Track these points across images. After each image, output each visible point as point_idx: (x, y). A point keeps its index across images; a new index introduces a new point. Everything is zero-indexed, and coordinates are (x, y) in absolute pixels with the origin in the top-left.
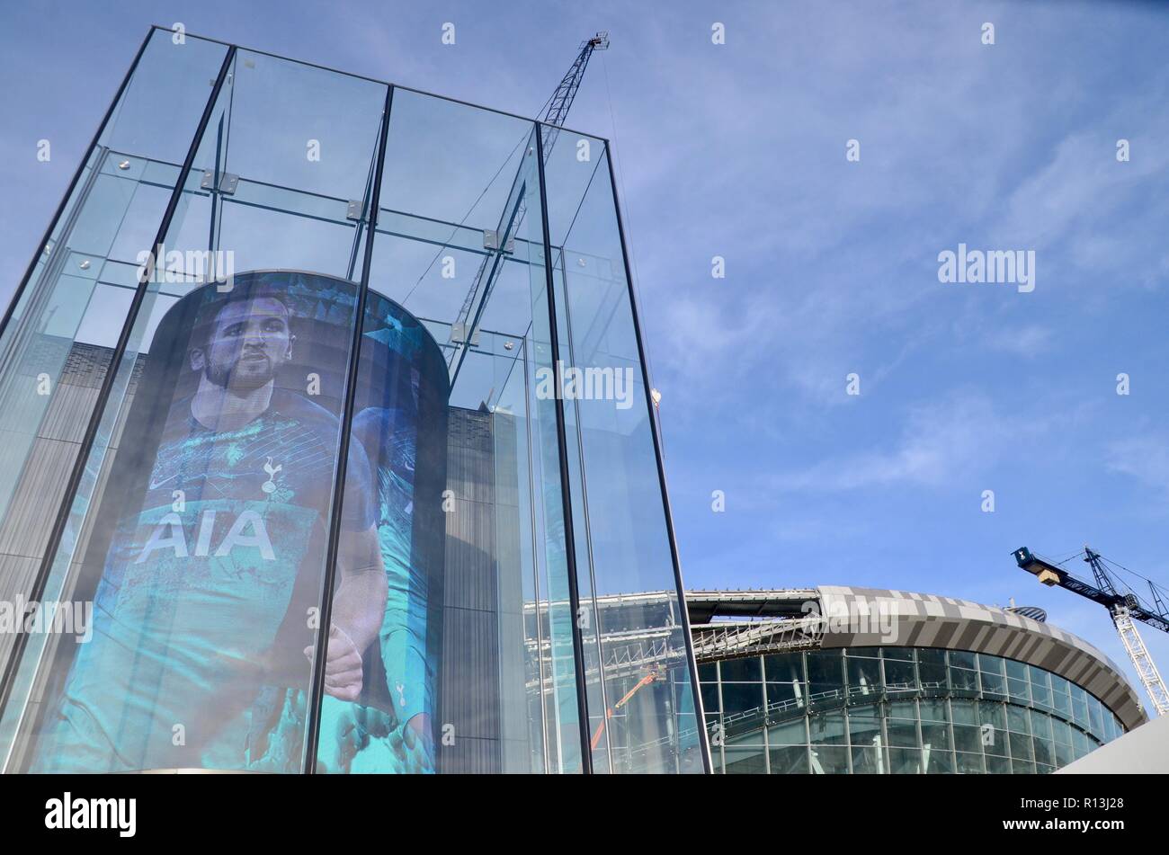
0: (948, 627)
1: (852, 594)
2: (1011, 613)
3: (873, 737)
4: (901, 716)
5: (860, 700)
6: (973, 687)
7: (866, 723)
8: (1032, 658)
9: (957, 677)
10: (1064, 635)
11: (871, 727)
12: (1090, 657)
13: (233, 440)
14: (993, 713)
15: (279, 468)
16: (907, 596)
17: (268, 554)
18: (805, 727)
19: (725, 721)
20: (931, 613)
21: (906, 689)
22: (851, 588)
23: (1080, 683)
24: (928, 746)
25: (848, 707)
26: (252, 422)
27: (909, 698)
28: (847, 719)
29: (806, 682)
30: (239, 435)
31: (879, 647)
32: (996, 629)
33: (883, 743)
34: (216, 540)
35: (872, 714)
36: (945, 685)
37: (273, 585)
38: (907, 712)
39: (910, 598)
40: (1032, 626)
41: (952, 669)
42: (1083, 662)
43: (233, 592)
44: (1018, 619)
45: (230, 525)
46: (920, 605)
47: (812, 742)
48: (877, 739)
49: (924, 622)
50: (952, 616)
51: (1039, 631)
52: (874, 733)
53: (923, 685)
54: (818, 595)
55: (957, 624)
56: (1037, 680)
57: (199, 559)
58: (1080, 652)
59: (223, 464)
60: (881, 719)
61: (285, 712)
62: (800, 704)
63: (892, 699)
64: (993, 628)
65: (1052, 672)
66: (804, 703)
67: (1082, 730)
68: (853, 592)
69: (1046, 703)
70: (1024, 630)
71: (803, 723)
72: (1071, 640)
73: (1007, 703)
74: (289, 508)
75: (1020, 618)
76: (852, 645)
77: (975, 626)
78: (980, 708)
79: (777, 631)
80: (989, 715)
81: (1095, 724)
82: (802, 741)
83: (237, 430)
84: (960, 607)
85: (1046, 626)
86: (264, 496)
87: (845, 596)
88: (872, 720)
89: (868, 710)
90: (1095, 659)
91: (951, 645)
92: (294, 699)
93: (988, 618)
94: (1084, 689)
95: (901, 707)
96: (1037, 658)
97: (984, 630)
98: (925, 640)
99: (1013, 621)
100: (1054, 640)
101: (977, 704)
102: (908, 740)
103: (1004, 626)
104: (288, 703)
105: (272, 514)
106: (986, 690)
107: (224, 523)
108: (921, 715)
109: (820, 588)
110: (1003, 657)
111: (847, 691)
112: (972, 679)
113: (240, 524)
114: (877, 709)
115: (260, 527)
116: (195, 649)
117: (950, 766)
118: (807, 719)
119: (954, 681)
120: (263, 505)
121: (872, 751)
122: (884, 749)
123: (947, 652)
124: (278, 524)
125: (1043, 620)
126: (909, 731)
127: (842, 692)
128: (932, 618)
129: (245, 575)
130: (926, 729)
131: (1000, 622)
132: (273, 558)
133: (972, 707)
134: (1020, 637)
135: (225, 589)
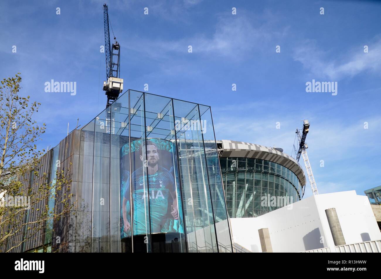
0: (256, 153)
1: (231, 143)
2: (274, 149)
3: (233, 182)
4: (241, 176)
5: (230, 172)
6: (261, 169)
7: (232, 178)
8: (278, 161)
9: (257, 167)
10: (287, 156)
11: (233, 179)
12: (293, 162)
13: (154, 177)
14: (266, 176)
15: (162, 182)
16: (246, 144)
17: (163, 198)
18: (215, 178)
19: (193, 176)
20: (252, 149)
21: (243, 169)
22: (231, 141)
23: (289, 168)
24: (247, 185)
25: (227, 174)
26: (156, 173)
27: (244, 172)
28: (226, 177)
29: (216, 167)
30: (154, 176)
31: (237, 157)
32: (269, 154)
33: (235, 184)
34: (155, 196)
35: (233, 176)
36: (254, 168)
37: (165, 203)
38: (243, 175)
39: (247, 144)
40: (279, 153)
41: (256, 164)
42: (291, 163)
43: (160, 205)
44: (275, 151)
45: (157, 193)
46: (249, 146)
47: (216, 183)
48: (234, 182)
49: (250, 151)
50: (258, 150)
51: (280, 155)
52: (233, 181)
53: (248, 168)
54: (222, 143)
55: (259, 152)
56: (278, 167)
57: (153, 199)
58: (291, 161)
59: (153, 181)
60: (235, 177)
61: (170, 223)
62: (214, 172)
63: (239, 172)
64: (268, 153)
65: (282, 166)
66: (215, 172)
67: (288, 181)
68: (232, 142)
69: (280, 174)
70: (277, 154)
71: (215, 177)
72: (289, 157)
73: (269, 174)
74: (165, 189)
75: (276, 151)
76: (230, 157)
77: (264, 153)
78: (262, 175)
79: (209, 152)
80: (264, 177)
81: (291, 179)
82: (214, 182)
83: (153, 175)
84: (260, 147)
85: (283, 153)
86: (160, 187)
87: (229, 143)
88: (233, 177)
89: (232, 175)
90: (294, 162)
91: (257, 158)
92: (171, 221)
93: (267, 150)
94: (290, 170)
95: (241, 174)
96: (279, 162)
97: (266, 154)
98: (250, 156)
99: (274, 152)
100: (284, 157)
101: (262, 174)
102: (242, 183)
103: (271, 153)
104: (170, 222)
105: (162, 190)
106: (264, 170)
107: (156, 193)
108: (246, 176)
109: (222, 140)
110: (270, 161)
111: (227, 169)
112: (261, 166)
113: (158, 193)
114: (235, 175)
115: (161, 193)
116: (156, 214)
117: (252, 190)
118: (216, 177)
119: (256, 167)
120: (161, 189)
121: (232, 186)
122: (235, 185)
123: (255, 160)
124: (164, 193)
125: (282, 151)
126: (243, 180)
127: (226, 169)
128: (252, 150)
129: (161, 202)
130: (247, 180)
131: (271, 152)
132: (164, 198)
133: (260, 174)
134: (275, 156)
135: (158, 204)
